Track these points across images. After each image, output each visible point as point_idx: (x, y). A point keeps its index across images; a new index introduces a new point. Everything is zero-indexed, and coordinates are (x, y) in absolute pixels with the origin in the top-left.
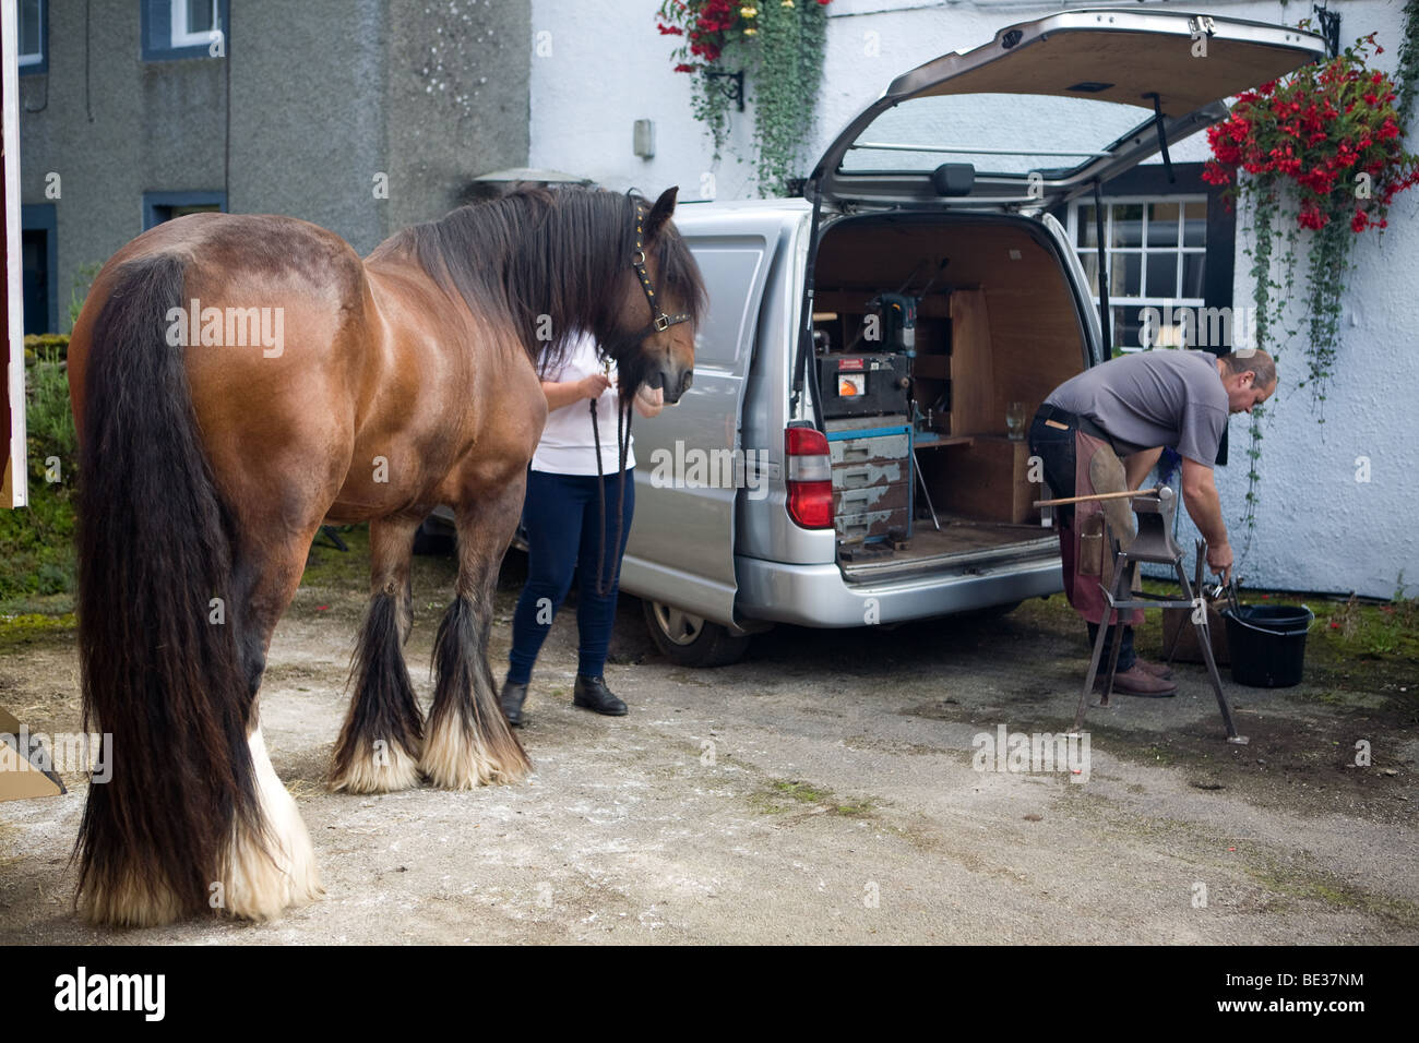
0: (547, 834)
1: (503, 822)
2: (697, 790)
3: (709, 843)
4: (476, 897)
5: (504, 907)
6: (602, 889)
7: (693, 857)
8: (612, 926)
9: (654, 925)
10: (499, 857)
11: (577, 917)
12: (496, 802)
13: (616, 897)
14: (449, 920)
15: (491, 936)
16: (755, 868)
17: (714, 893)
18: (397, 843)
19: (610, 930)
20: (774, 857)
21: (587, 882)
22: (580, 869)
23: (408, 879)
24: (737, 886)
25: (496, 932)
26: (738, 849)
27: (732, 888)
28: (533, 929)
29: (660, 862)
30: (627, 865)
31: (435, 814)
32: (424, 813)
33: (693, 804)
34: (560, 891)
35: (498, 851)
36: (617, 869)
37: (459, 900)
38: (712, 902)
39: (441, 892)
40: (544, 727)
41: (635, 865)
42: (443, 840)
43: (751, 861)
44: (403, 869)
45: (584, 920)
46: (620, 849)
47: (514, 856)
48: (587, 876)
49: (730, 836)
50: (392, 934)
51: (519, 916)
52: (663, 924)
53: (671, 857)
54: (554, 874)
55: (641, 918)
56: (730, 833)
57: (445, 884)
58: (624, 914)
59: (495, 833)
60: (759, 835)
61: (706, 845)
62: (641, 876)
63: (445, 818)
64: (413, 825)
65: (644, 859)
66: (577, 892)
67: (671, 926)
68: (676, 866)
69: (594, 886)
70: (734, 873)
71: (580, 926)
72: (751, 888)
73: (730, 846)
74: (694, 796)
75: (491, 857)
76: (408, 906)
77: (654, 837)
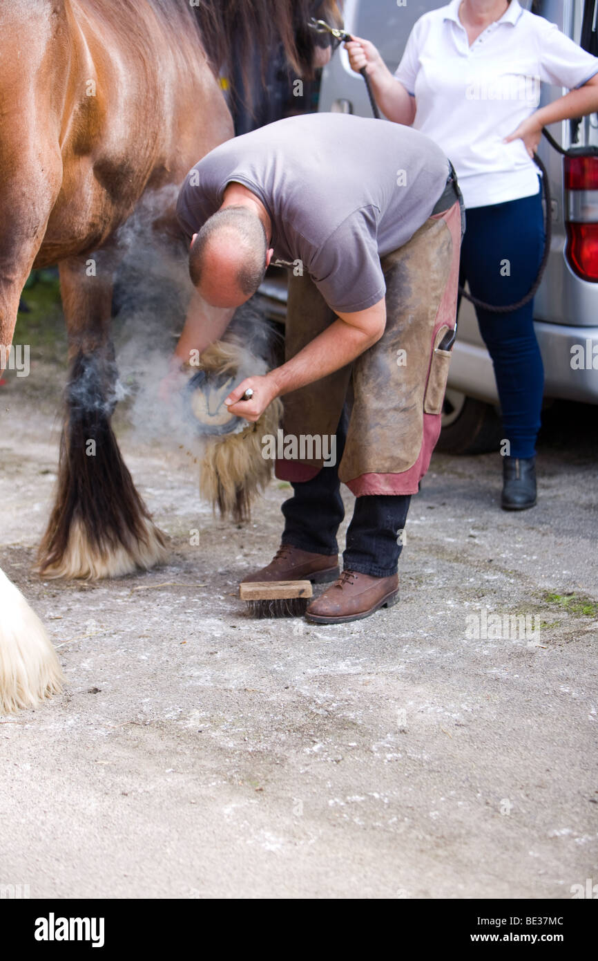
0: (265, 652)
1: (214, 638)
2: (450, 602)
3: (460, 664)
4: (181, 722)
5: (213, 734)
6: (330, 716)
7: (439, 680)
8: (340, 758)
9: (389, 756)
10: (209, 678)
11: (299, 746)
12: (206, 614)
13: (346, 725)
14: (149, 747)
15: (197, 766)
16: (513, 693)
17: (463, 721)
18: (88, 661)
19: (338, 761)
20: (538, 680)
21: (312, 707)
22: (304, 692)
23: (102, 702)
24: (491, 714)
25: (204, 762)
26: (494, 671)
27: (485, 715)
28: (246, 760)
29: (399, 685)
30: (360, 688)
31: (133, 628)
32: (121, 626)
33: (443, 618)
34: (280, 717)
35: (207, 671)
36: (349, 693)
37: (161, 726)
38: (459, 731)
39: (139, 716)
40: (266, 527)
41: (369, 689)
42: (143, 657)
43: (509, 684)
44: (96, 691)
45: (307, 750)
46: (352, 671)
47: (226, 676)
48: (311, 701)
49: (486, 656)
50: (83, 762)
51: (231, 745)
52: (400, 755)
53: (413, 680)
54: (273, 698)
55: (374, 748)
56: (486, 652)
57: (145, 709)
58: (354, 744)
59: (204, 650)
60: (520, 655)
61: (456, 666)
62: (377, 701)
63: (145, 633)
64: (107, 640)
65: (381, 682)
66: (300, 718)
67: (409, 758)
68: (420, 690)
69: (320, 711)
70: (488, 698)
71: (301, 756)
72: (508, 717)
73: (486, 667)
74: (445, 609)
75: (199, 677)
76: (101, 732)
77: (394, 656)
